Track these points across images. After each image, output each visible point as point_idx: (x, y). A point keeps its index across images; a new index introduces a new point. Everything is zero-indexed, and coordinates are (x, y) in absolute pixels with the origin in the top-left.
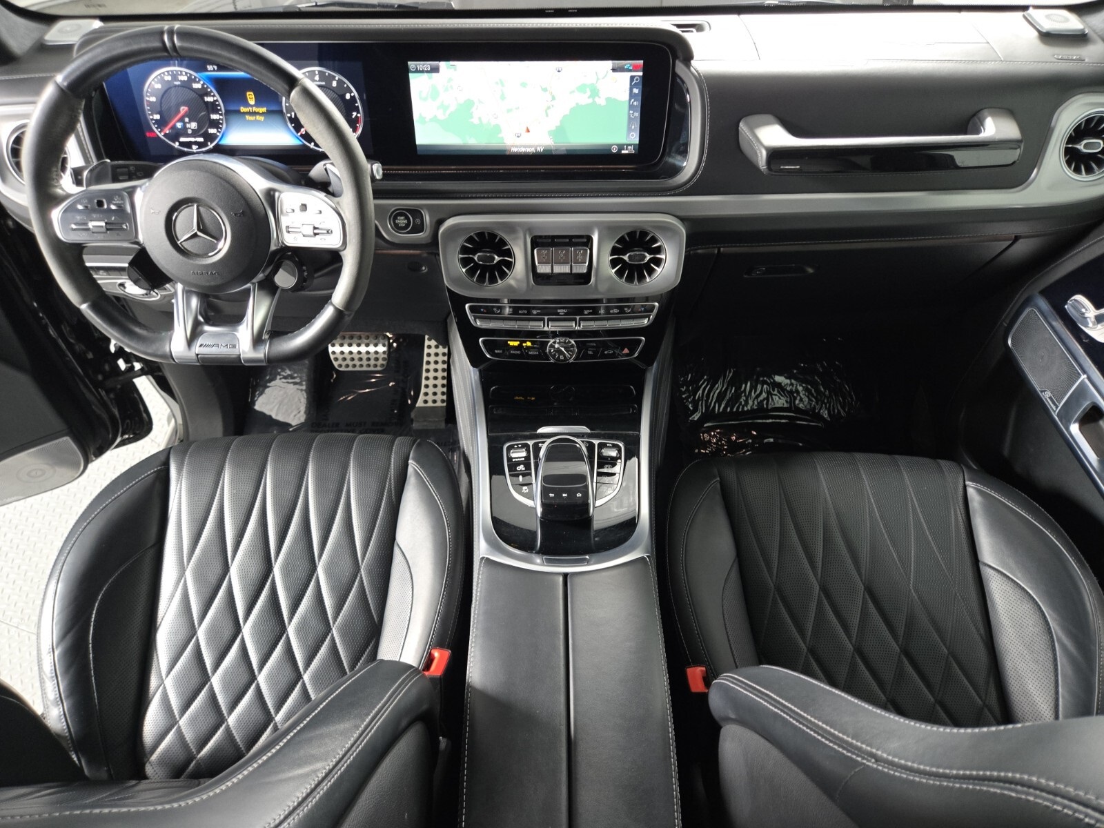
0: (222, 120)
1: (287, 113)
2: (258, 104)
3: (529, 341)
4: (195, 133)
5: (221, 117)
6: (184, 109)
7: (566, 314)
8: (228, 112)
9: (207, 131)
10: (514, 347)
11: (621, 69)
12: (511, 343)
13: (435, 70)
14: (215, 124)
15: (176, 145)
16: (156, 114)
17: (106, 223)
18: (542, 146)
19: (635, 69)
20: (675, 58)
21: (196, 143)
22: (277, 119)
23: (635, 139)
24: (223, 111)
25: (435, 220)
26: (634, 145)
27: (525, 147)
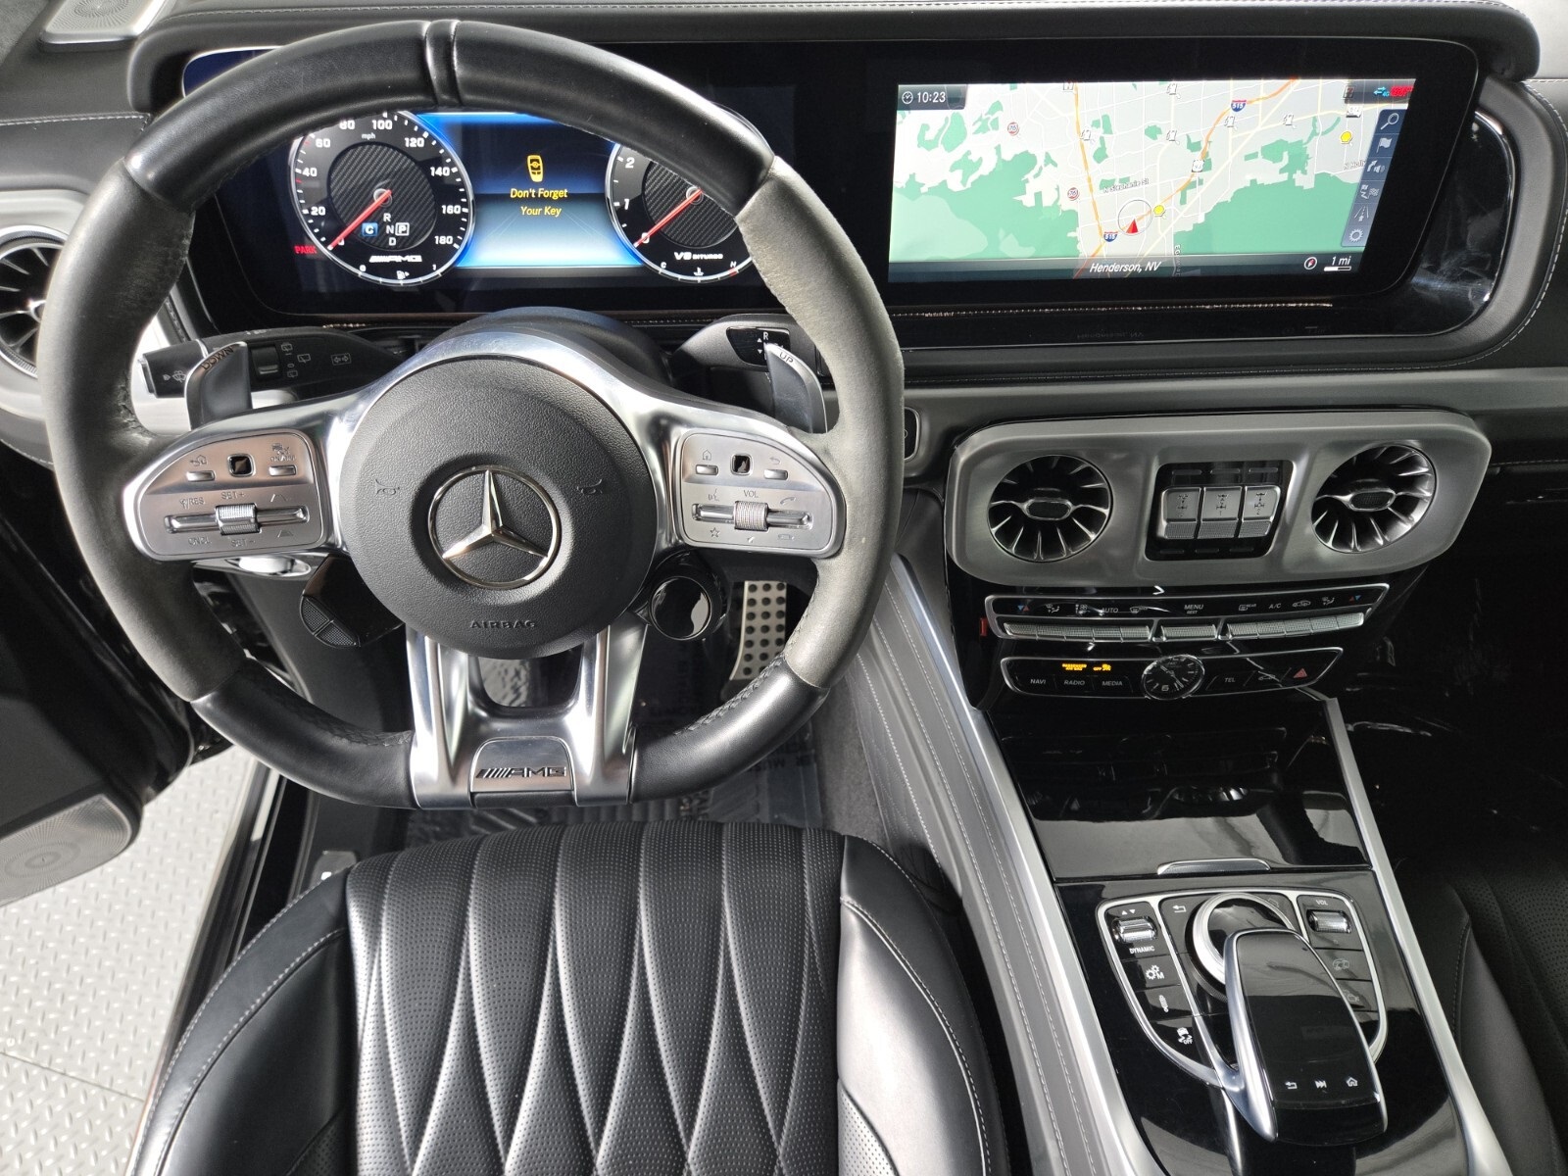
0: (466, 215)
1: (614, 200)
2: (547, 183)
3: (1108, 663)
4: (403, 245)
5: (465, 210)
6: (380, 194)
7: (1200, 613)
8: (481, 200)
9: (431, 239)
10: (1074, 674)
11: (1368, 97)
12: (1069, 667)
13: (957, 102)
14: (454, 226)
15: (361, 271)
16: (317, 205)
17: (256, 511)
18: (1157, 259)
19: (1396, 95)
20: (1486, 71)
21: (404, 266)
22: (591, 213)
23: (1359, 242)
24: (471, 198)
25: (940, 430)
26: (1354, 255)
27: (1120, 261)
